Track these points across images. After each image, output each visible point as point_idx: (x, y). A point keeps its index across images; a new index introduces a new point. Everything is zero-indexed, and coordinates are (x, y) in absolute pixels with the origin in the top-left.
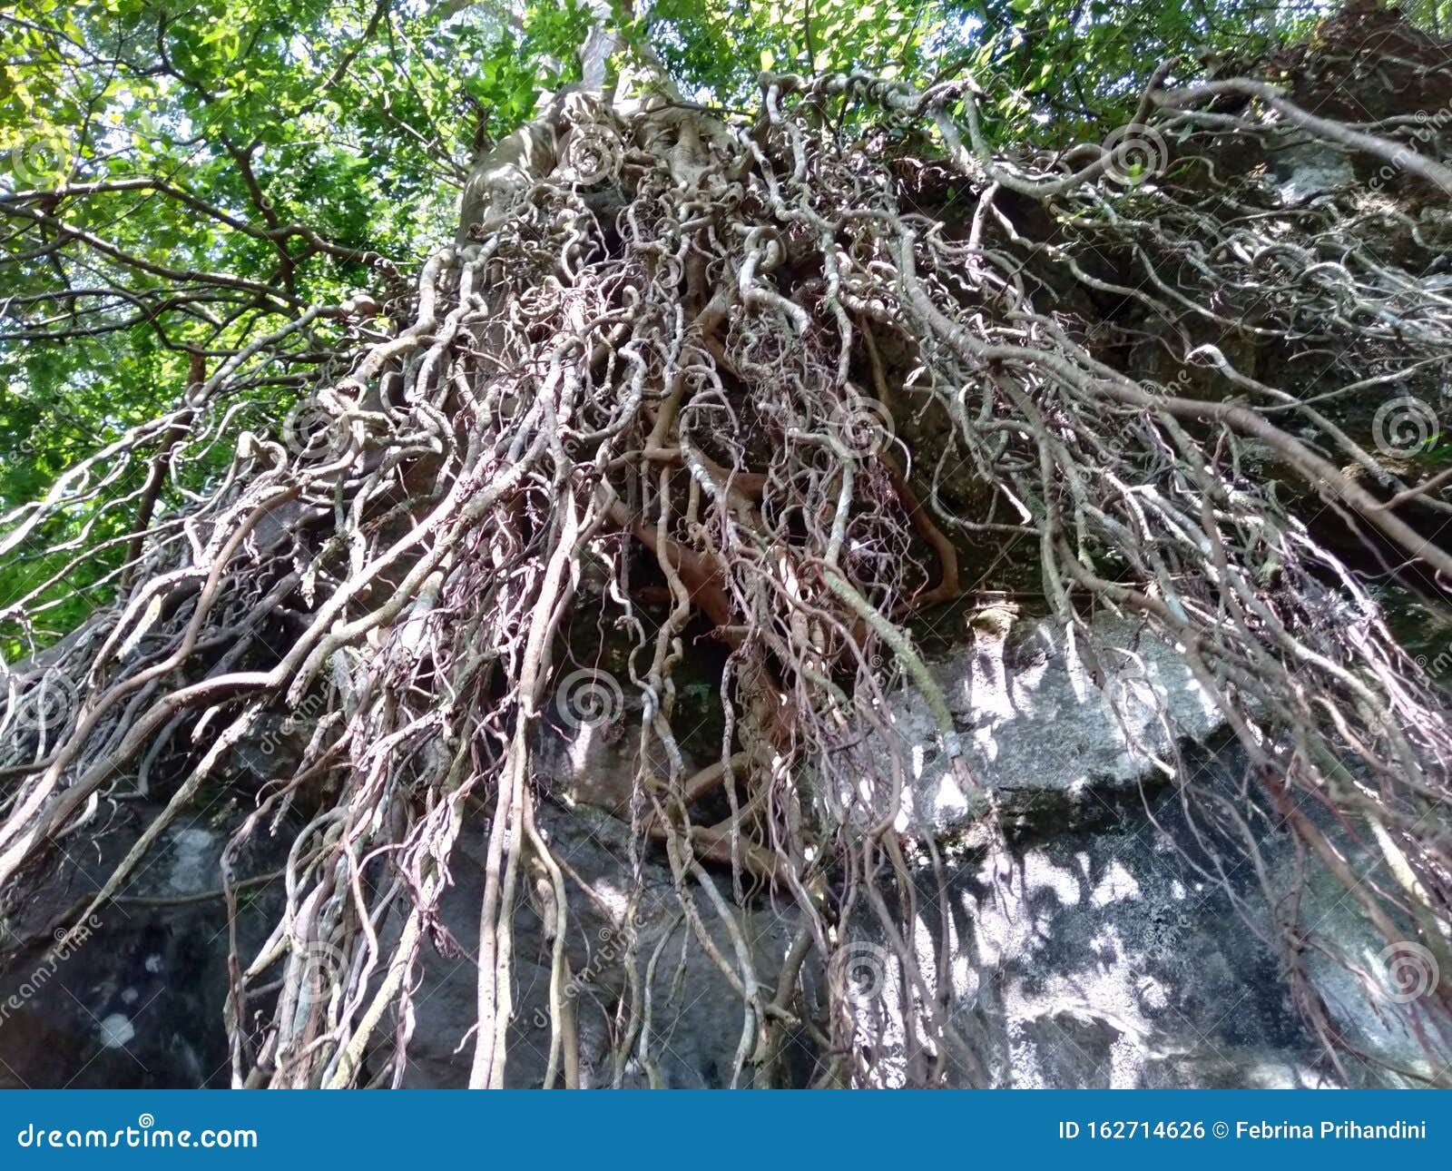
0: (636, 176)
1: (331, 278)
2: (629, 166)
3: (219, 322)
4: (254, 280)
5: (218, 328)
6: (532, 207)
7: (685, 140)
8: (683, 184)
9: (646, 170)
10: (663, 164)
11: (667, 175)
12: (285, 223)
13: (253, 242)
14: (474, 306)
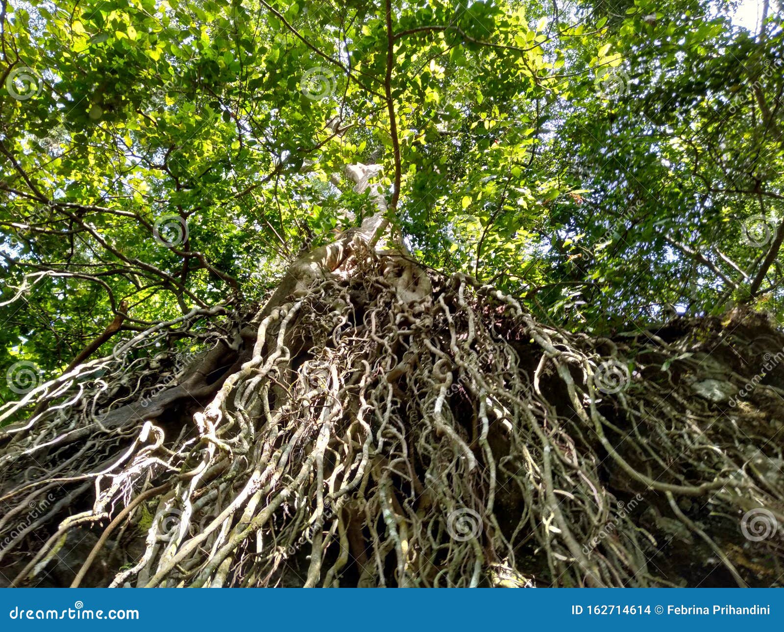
0: (379, 291)
1: (205, 280)
2: (376, 285)
3: (141, 286)
4: (167, 272)
5: (139, 289)
6: (322, 291)
7: (405, 276)
8: (401, 302)
9: (384, 290)
10: (393, 289)
11: (394, 295)
12: (193, 250)
13: (173, 254)
14: (283, 353)
